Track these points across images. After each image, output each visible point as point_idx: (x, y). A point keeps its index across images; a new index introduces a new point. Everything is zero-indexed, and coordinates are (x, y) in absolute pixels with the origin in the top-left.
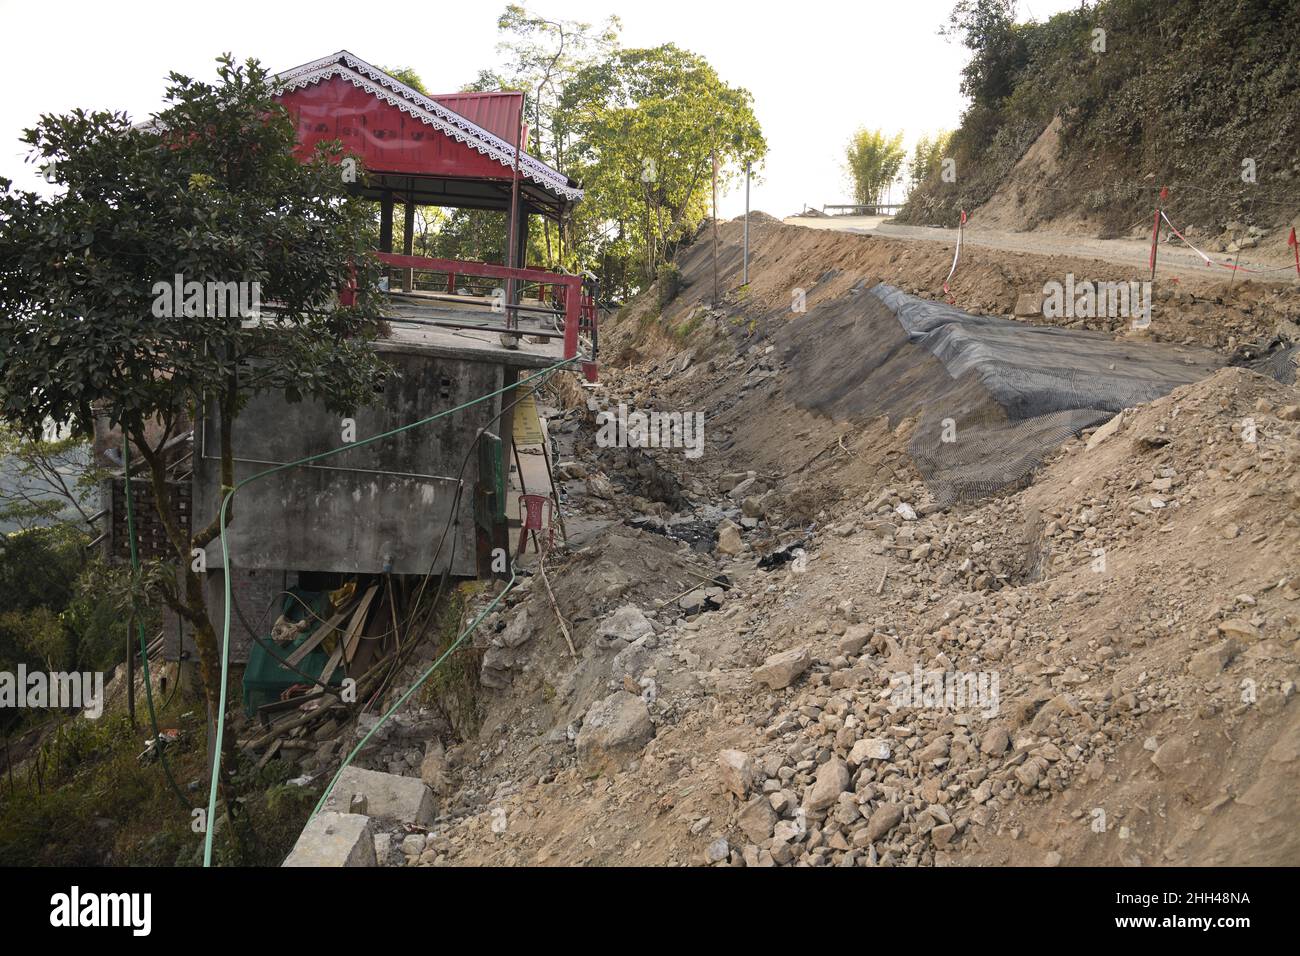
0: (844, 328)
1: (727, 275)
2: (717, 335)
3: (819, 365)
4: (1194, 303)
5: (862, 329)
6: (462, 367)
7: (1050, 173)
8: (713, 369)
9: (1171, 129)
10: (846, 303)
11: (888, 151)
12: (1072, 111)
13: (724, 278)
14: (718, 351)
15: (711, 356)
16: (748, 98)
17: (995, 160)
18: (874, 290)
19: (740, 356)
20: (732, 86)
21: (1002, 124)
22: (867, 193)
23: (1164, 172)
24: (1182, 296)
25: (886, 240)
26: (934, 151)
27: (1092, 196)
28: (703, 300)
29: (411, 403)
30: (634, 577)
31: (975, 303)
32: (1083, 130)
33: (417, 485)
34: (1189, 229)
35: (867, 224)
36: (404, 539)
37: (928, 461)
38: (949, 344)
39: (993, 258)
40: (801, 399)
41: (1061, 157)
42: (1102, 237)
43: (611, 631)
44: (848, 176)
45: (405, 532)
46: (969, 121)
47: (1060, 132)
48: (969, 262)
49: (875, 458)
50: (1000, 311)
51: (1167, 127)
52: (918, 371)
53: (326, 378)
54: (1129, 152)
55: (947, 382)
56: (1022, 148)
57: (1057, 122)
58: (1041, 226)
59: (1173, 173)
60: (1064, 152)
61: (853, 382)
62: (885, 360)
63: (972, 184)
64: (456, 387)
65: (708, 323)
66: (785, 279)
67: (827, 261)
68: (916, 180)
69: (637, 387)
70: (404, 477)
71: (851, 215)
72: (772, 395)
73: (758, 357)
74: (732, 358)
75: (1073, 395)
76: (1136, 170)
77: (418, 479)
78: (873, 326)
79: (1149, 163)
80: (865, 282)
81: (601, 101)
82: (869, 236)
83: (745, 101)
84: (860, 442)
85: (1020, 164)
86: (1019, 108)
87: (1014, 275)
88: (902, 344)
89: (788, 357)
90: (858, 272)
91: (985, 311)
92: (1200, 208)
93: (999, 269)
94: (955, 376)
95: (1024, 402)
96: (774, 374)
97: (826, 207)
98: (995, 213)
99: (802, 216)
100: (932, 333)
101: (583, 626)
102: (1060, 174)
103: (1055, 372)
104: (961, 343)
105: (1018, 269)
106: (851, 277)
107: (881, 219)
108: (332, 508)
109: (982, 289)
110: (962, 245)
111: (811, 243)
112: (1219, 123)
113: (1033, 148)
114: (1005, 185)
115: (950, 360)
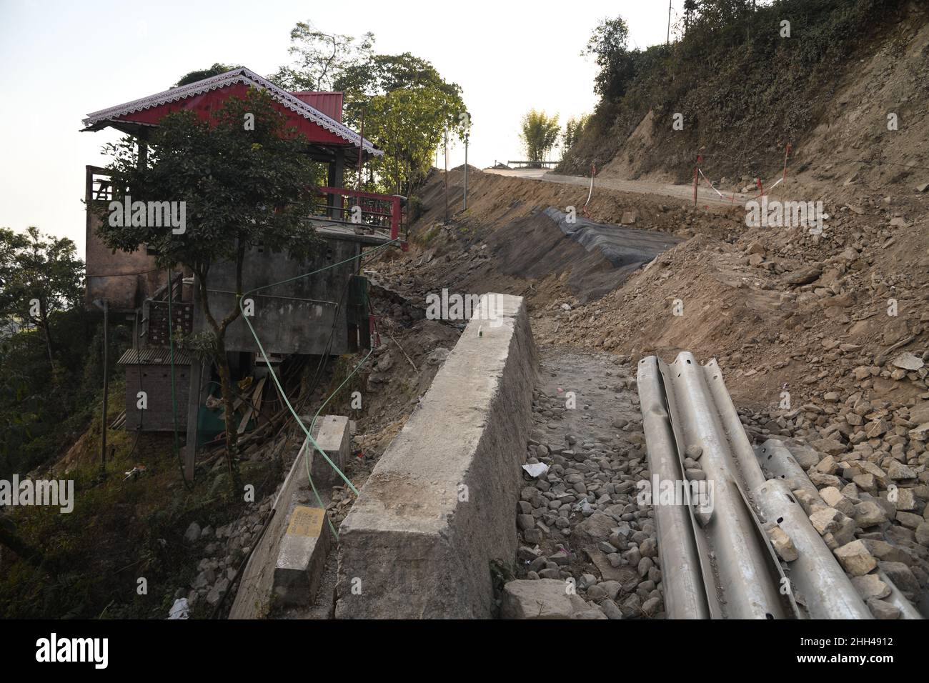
0: (528, 233)
1: (454, 203)
2: (449, 240)
3: (515, 253)
4: (714, 218)
5: (539, 233)
6: (338, 243)
7: (647, 145)
8: (449, 260)
9: (714, 121)
10: (529, 219)
11: (549, 126)
12: (660, 108)
13: (451, 206)
14: (450, 249)
15: (447, 253)
16: (459, 90)
17: (616, 135)
18: (545, 212)
19: (465, 252)
20: (449, 82)
21: (620, 113)
22: (536, 154)
23: (710, 146)
24: (709, 214)
25: (551, 183)
26: (579, 127)
27: (671, 159)
28: (438, 220)
29: (311, 262)
30: (441, 338)
31: (600, 218)
32: (666, 120)
33: (314, 306)
34: (723, 180)
35: (536, 174)
36: (306, 335)
37: (576, 288)
38: (586, 237)
39: (611, 193)
40: (506, 271)
41: (654, 135)
42: (676, 184)
43: (434, 357)
44: (524, 142)
45: (306, 331)
46: (600, 109)
47: (653, 120)
48: (598, 195)
49: (549, 291)
50: (614, 222)
51: (711, 120)
52: (571, 251)
53: (300, 240)
54: (691, 133)
55: (585, 253)
56: (631, 129)
57: (651, 114)
58: (642, 177)
59: (715, 146)
60: (655, 132)
61: (536, 260)
62: (553, 248)
63: (602, 150)
64: (335, 254)
65: (443, 233)
66: (491, 206)
67: (516, 195)
68: (567, 146)
69: (400, 272)
70: (307, 301)
71: (526, 168)
72: (488, 271)
73: (477, 251)
74: (460, 253)
75: (644, 257)
76: (696, 144)
77: (314, 303)
78: (545, 230)
79: (702, 140)
80: (539, 207)
81: (361, 89)
82: (541, 181)
83: (457, 91)
84: (541, 286)
85: (630, 138)
86: (628, 104)
87: (621, 202)
88: (562, 239)
89: (496, 250)
90: (535, 201)
91: (606, 222)
92: (729, 167)
93: (614, 199)
94: (589, 250)
95: (621, 260)
96: (488, 260)
97: (509, 162)
98: (616, 168)
99: (493, 168)
100: (578, 232)
101: (419, 358)
102: (653, 145)
103: (637, 247)
104: (593, 236)
105: (624, 199)
106: (530, 204)
107: (545, 171)
108: (268, 318)
109: (604, 210)
110: (594, 187)
111: (505, 184)
112: (739, 118)
113: (638, 128)
114: (621, 151)
115: (587, 244)
